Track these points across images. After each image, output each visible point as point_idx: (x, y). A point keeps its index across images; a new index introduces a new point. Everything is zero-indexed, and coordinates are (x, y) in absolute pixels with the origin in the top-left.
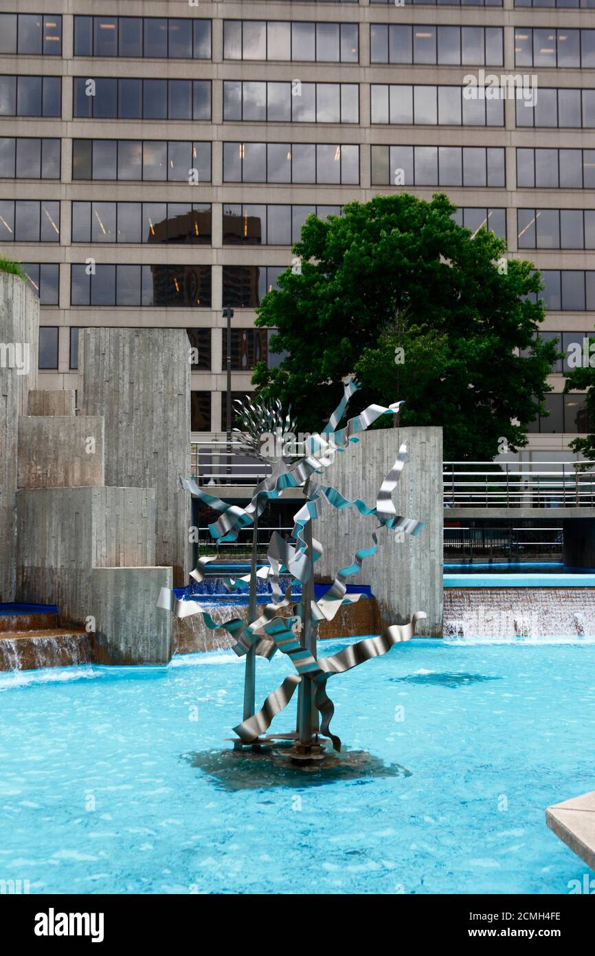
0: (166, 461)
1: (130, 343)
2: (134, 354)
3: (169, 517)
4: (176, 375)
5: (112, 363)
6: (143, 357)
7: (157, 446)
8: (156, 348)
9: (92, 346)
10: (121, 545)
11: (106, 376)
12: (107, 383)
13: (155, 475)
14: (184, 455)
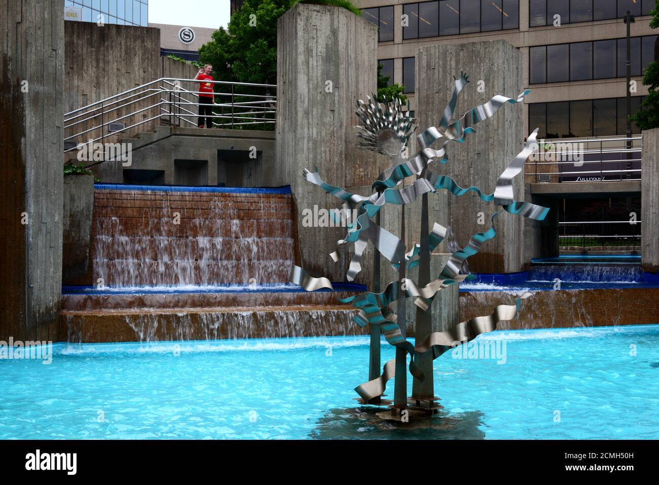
0: (487, 161)
1: (456, 57)
2: (460, 66)
3: (490, 211)
4: (496, 83)
5: (440, 76)
6: (467, 68)
7: (479, 148)
8: (479, 60)
9: (424, 63)
10: (413, 234)
11: (436, 89)
12: (437, 95)
13: (478, 174)
14: (504, 154)
